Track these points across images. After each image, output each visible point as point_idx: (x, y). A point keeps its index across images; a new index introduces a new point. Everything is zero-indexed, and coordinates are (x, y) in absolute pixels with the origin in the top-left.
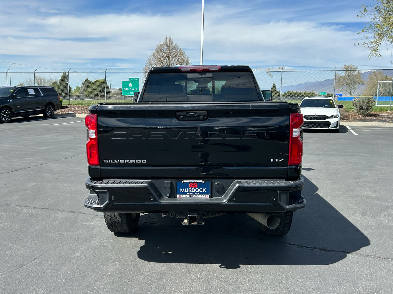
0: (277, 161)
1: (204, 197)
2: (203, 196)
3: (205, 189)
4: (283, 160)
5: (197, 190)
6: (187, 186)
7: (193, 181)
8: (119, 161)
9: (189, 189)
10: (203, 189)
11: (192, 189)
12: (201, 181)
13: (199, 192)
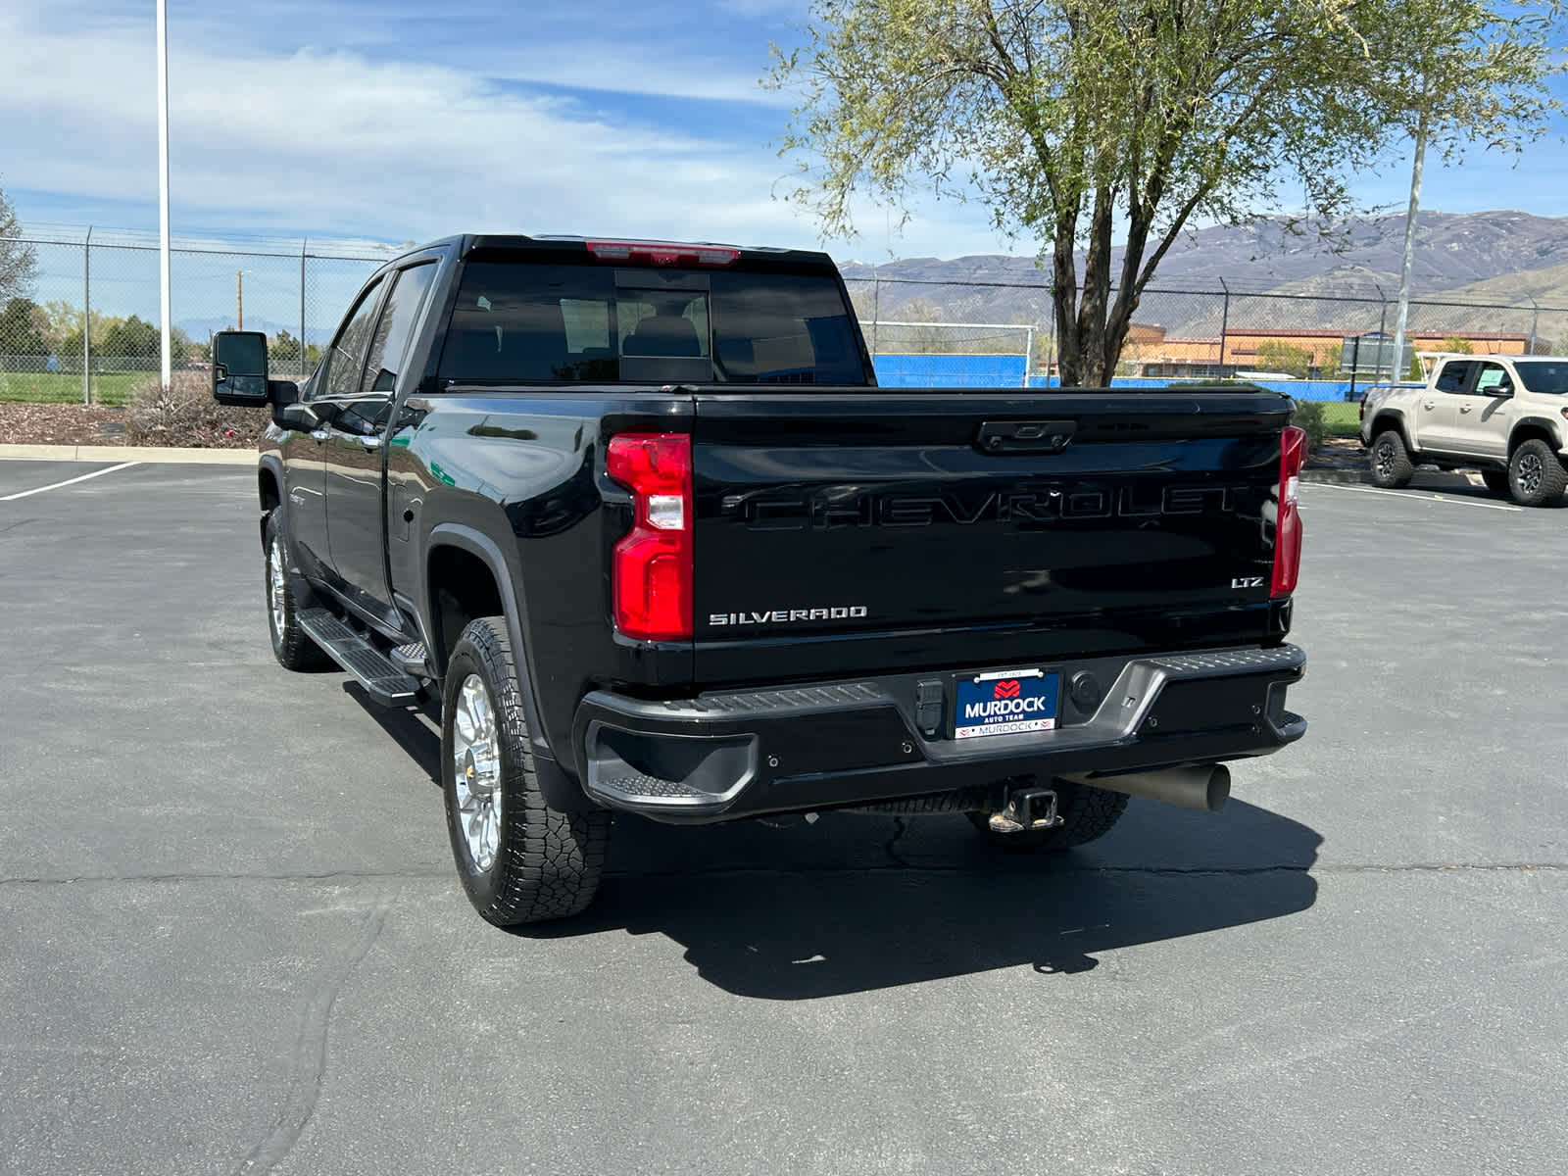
0: (1245, 585)
1: (1039, 727)
2: (1036, 724)
3: (1043, 698)
4: (1260, 583)
5: (1017, 706)
6: (987, 692)
7: (1008, 675)
8: (770, 617)
9: (993, 703)
10: (1036, 699)
11: (1003, 702)
12: (1035, 672)
13: (1023, 712)
